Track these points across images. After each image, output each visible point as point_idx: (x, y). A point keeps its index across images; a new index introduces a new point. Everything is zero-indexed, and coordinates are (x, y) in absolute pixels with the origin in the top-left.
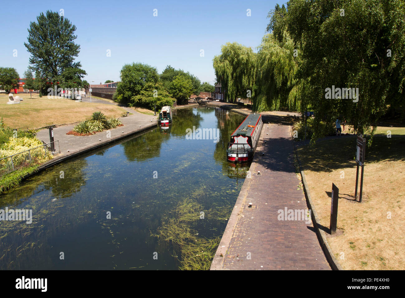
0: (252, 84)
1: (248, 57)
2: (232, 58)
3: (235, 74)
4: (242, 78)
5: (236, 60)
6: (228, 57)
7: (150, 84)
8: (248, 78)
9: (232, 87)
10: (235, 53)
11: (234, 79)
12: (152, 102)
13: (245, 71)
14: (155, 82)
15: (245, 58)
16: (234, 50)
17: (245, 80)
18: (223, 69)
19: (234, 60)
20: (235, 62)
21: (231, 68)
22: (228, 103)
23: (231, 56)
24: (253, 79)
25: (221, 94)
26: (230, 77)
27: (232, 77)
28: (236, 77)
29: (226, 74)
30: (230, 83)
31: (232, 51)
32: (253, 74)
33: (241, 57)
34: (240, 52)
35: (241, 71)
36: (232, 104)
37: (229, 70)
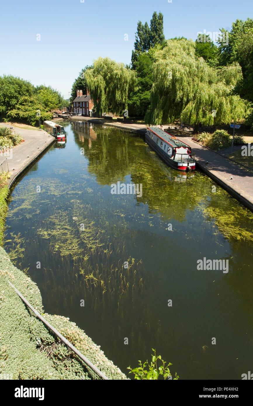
0: (125, 99)
1: (122, 72)
2: (105, 73)
3: (107, 89)
4: (115, 93)
5: (109, 75)
6: (101, 72)
7: (26, 98)
8: (121, 92)
9: (105, 102)
10: (108, 68)
11: (106, 93)
12: (31, 117)
13: (119, 86)
14: (29, 95)
15: (119, 74)
16: (106, 64)
17: (118, 95)
18: (96, 84)
19: (107, 75)
20: (108, 77)
21: (104, 83)
22: (91, 117)
23: (104, 70)
24: (126, 94)
25: (82, 109)
26: (103, 91)
27: (105, 92)
28: (109, 92)
29: (100, 89)
30: (104, 97)
31: (105, 66)
32: (126, 89)
33: (115, 72)
34: (112, 67)
35: (115, 86)
36: (97, 118)
37: (103, 85)
